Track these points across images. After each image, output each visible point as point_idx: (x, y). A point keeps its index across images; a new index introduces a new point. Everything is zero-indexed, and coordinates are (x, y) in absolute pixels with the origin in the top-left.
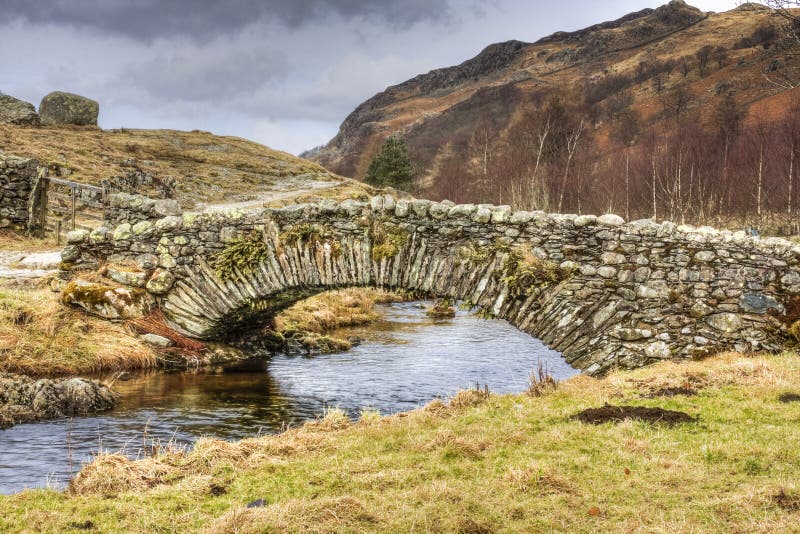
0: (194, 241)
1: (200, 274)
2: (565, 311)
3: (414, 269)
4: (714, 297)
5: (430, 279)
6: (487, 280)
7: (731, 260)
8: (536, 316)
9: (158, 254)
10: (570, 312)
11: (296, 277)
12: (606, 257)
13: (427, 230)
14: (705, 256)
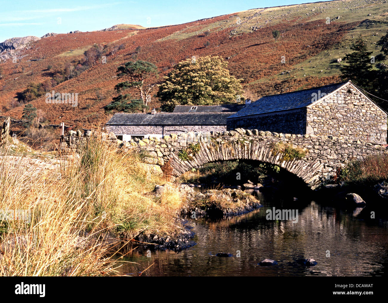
0: (170, 146)
1: (174, 159)
2: (304, 165)
3: (255, 153)
4: (350, 158)
5: (261, 156)
6: (279, 156)
7: (352, 147)
8: (296, 167)
9: (156, 152)
10: (306, 165)
11: (213, 158)
12: (316, 147)
13: (259, 140)
14: (345, 146)
